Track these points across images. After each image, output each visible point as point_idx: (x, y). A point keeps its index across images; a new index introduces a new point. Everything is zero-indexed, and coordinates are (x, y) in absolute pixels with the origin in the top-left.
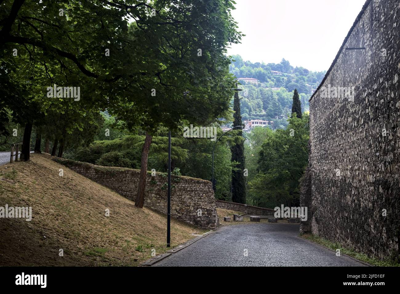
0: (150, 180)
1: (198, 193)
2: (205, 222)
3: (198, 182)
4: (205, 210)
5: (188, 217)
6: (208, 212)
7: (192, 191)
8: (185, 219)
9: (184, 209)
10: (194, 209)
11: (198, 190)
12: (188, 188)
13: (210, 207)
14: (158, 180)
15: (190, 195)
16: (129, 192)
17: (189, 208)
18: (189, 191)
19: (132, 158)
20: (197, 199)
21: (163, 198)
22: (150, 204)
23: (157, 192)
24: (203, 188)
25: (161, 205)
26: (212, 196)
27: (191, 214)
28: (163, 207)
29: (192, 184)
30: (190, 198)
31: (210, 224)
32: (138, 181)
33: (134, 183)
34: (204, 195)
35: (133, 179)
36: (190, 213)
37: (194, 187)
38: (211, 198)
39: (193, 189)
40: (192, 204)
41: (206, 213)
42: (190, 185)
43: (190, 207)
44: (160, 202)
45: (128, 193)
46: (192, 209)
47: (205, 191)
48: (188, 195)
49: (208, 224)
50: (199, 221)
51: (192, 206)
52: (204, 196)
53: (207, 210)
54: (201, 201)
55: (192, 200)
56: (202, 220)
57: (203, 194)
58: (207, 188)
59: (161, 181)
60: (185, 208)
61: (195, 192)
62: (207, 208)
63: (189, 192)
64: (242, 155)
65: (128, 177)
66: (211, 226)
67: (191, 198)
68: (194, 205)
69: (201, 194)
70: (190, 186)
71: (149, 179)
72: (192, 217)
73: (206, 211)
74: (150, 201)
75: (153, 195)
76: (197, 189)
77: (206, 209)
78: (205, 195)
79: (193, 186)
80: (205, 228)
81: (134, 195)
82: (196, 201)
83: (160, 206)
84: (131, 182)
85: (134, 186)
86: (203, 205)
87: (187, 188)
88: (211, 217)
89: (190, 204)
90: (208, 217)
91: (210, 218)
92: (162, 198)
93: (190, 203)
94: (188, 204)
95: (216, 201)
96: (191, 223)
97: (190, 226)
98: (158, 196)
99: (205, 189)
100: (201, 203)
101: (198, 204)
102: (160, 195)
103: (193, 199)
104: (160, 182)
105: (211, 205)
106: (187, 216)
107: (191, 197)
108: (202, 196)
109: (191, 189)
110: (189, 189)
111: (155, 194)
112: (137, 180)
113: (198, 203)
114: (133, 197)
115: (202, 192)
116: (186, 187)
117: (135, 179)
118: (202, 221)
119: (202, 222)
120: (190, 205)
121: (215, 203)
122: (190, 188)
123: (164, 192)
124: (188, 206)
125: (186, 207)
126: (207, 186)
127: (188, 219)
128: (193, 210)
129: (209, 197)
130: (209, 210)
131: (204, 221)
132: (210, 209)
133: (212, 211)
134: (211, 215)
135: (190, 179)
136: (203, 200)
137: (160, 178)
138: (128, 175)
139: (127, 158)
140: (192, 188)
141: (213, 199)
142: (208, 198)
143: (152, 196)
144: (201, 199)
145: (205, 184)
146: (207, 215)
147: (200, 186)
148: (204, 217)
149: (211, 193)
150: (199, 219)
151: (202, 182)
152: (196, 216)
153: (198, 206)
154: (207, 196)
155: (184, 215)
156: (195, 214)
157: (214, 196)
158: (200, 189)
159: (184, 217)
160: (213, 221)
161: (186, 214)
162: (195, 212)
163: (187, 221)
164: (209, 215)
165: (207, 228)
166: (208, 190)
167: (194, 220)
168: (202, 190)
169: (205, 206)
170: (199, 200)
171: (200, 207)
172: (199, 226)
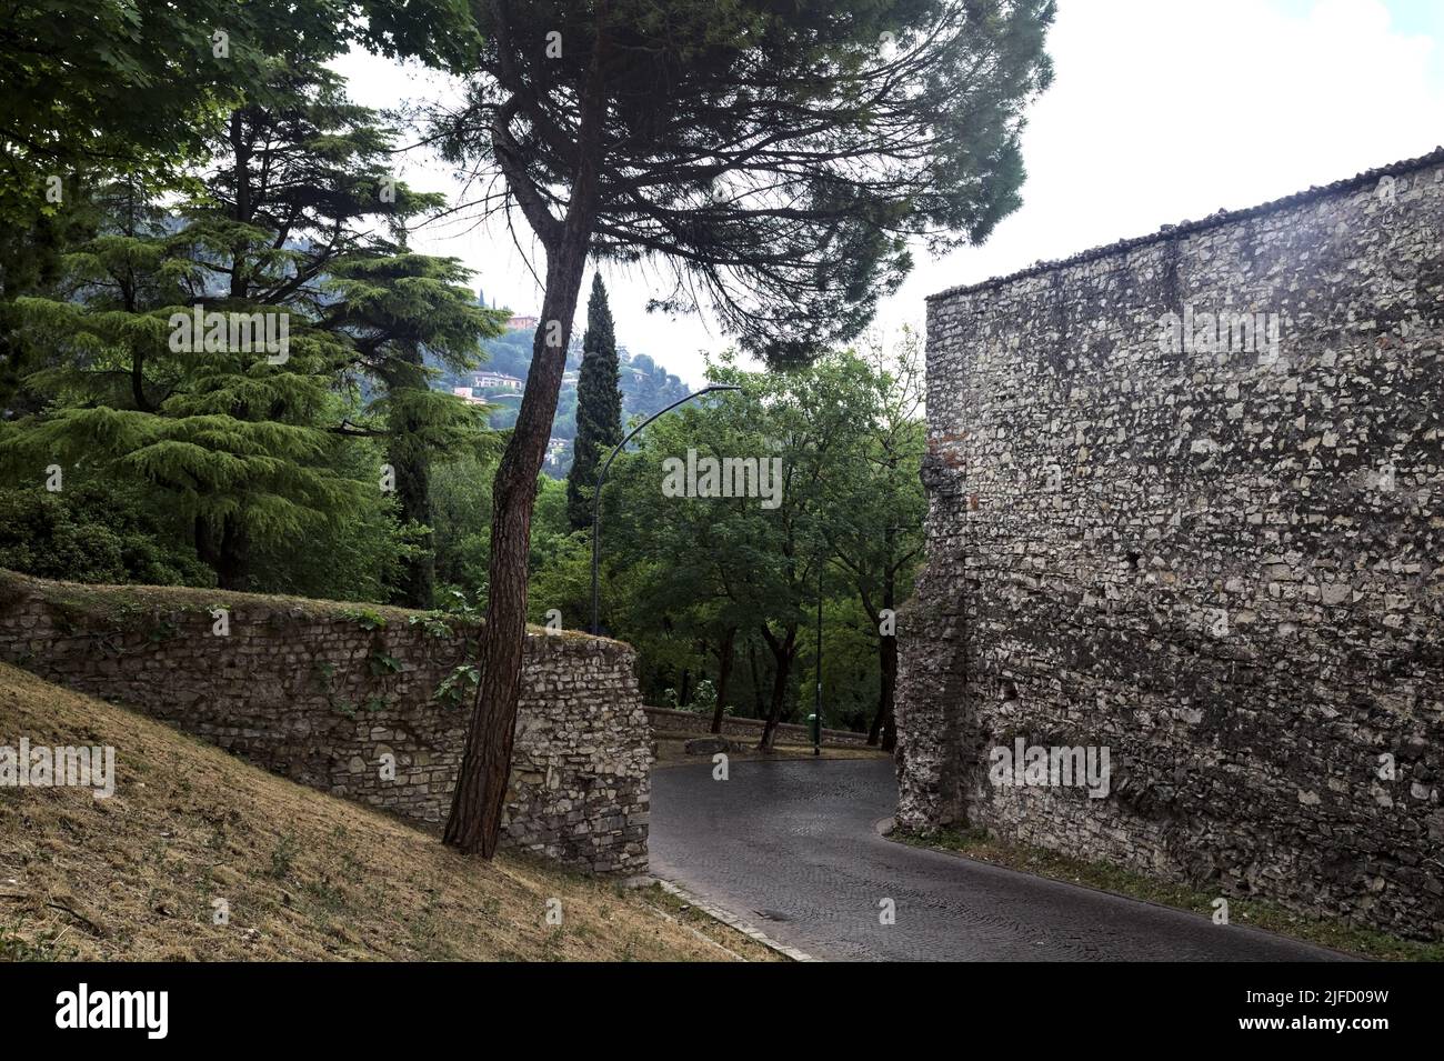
0: (362, 653)
1: (580, 704)
2: (608, 840)
3: (582, 652)
4: (610, 781)
5: (537, 825)
6: (622, 792)
7: (556, 695)
8: (523, 840)
9: (517, 787)
10: (562, 782)
11: (582, 689)
12: (537, 681)
13: (628, 767)
14: (401, 652)
15: (547, 718)
16: (251, 727)
17: (539, 779)
18: (542, 696)
19: (120, 522)
20: (575, 735)
21: (427, 744)
22: (364, 779)
23: (395, 716)
24: (601, 677)
25: (414, 780)
26: (636, 713)
27: (550, 809)
28: (425, 789)
29: (556, 661)
30: (546, 731)
31: (628, 847)
32: (299, 661)
33: (281, 672)
34: (605, 709)
35: (274, 650)
36: (546, 803)
37: (565, 673)
38: (633, 722)
39: (560, 686)
40: (552, 761)
41: (612, 794)
42: (549, 667)
43: (544, 775)
44: (412, 765)
45: (247, 733)
46: (555, 784)
47: (607, 693)
48: (536, 717)
49: (619, 846)
50: (584, 838)
51: (556, 769)
52: (606, 716)
53: (617, 780)
54: (591, 742)
55: (556, 738)
56: (598, 829)
57: (599, 706)
58: (616, 675)
59: (418, 653)
60: (524, 783)
61: (566, 701)
62: (619, 774)
63: (542, 703)
65: (250, 645)
66: (633, 855)
67: (551, 730)
68: (561, 763)
69: (593, 709)
70: (549, 673)
71: (356, 649)
72: (554, 824)
73: (610, 787)
74: (364, 767)
75: (378, 732)
76: (578, 685)
77: (612, 775)
78: (610, 709)
79: (560, 670)
80: (606, 866)
81: (280, 740)
82: (572, 744)
83: (408, 785)
84: (267, 668)
85: (278, 691)
86: (601, 760)
87: (531, 685)
88: (630, 811)
89: (544, 761)
90: (619, 813)
91: (630, 818)
92: (419, 742)
93: (547, 757)
94: (538, 762)
95: (653, 736)
96: (551, 851)
97: (542, 863)
98: (401, 736)
99: (608, 684)
100: (592, 750)
101: (578, 755)
102: (409, 730)
103: (561, 734)
104: (411, 659)
105: (632, 757)
106: (532, 821)
107: (550, 725)
108: (595, 718)
109: (551, 687)
110: (540, 688)
111: (387, 726)
112: (297, 654)
113: (582, 751)
114: (273, 754)
115: (597, 696)
116: (529, 679)
117: (285, 649)
118: (596, 835)
119: (596, 841)
120: (546, 767)
121: (647, 742)
122: (548, 681)
123: (429, 713)
124: (537, 771)
125: (530, 780)
126: (616, 668)
127: (535, 836)
128: (558, 790)
129: (623, 717)
130: (623, 779)
131: (605, 834)
132: (630, 773)
133: (636, 781)
134: (630, 804)
136: (599, 735)
137: (411, 642)
138: (248, 631)
139: (92, 521)
140: (554, 683)
141: (639, 725)
142: (619, 724)
143: (375, 737)
144: (590, 730)
145: (610, 655)
146: (618, 807)
147: (587, 671)
148: (603, 816)
149: (631, 700)
150: (582, 829)
151: (598, 649)
152: (570, 816)
153: (580, 764)
154: (615, 717)
155: (520, 818)
156: (566, 805)
157: (642, 712)
158: (587, 682)
159: (520, 829)
160: (640, 830)
161: (529, 814)
162: (567, 797)
163: (534, 847)
164: (623, 806)
165: (620, 866)
166: (620, 685)
167: (562, 837)
168: (597, 689)
169: (608, 761)
170: (585, 736)
171: (588, 768)
172: (584, 860)
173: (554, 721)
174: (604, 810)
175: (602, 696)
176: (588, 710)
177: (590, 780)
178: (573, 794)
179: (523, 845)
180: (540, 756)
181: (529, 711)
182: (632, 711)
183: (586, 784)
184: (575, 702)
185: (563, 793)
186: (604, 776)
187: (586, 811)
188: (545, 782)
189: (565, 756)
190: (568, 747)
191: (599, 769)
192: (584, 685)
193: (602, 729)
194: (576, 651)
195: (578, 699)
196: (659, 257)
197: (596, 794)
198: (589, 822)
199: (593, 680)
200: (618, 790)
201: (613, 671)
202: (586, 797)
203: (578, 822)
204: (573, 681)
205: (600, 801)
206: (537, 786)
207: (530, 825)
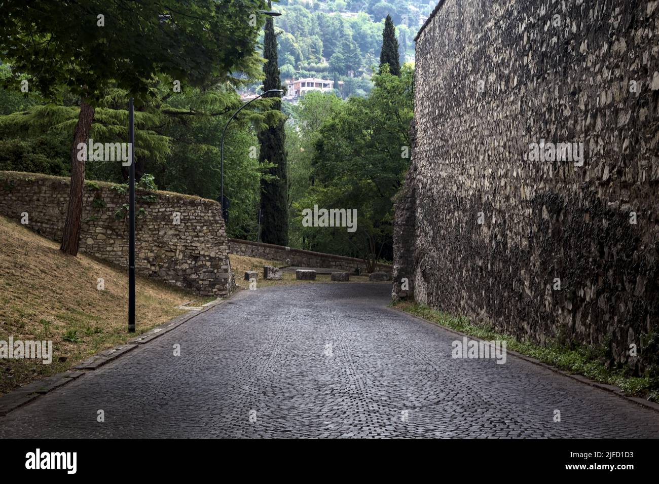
0: (91, 199)
1: (192, 225)
2: (207, 282)
3: (193, 204)
4: (207, 258)
5: (172, 273)
6: (214, 263)
8: (165, 277)
9: (163, 256)
10: (183, 256)
11: (193, 219)
12: (171, 215)
13: (217, 253)
14: (108, 200)
15: (176, 230)
16: (46, 223)
17: (173, 254)
19: (52, 154)
20: (190, 238)
21: (120, 235)
22: (93, 247)
23: (106, 224)
24: (202, 215)
25: (115, 249)
26: (220, 231)
27: (178, 267)
28: (120, 253)
29: (180, 207)
30: (176, 235)
31: (217, 286)
32: (65, 200)
33: (58, 204)
34: (205, 228)
35: (54, 196)
36: (176, 264)
37: (184, 212)
38: (219, 235)
39: (182, 217)
40: (179, 248)
41: (208, 264)
42: (177, 209)
43: (175, 253)
44: (114, 243)
45: (44, 225)
46: (181, 257)
47: (206, 221)
48: (171, 229)
49: (212, 285)
50: (194, 280)
51: (180, 251)
52: (205, 231)
53: (211, 258)
54: (198, 241)
55: (180, 238)
56: (202, 277)
57: (202, 227)
58: (211, 215)
59: (115, 200)
60: (166, 256)
61: (185, 223)
62: (211, 255)
64: (280, 149)
65: (45, 193)
66: (219, 290)
67: (178, 235)
68: (183, 249)
69: (198, 228)
71: (89, 197)
72: (180, 273)
73: (208, 261)
74: (93, 242)
75: (99, 230)
76: (191, 217)
77: (209, 256)
78: (207, 229)
79: (182, 211)
80: (206, 293)
81: (58, 229)
82: (188, 241)
83: (113, 251)
84: (52, 202)
85: (57, 211)
86: (203, 249)
87: (168, 216)
88: (218, 272)
89: (175, 247)
90: (212, 272)
91: (217, 274)
92: (118, 235)
93: (176, 246)
94: (172, 247)
95: (228, 240)
96: (179, 284)
97: (175, 289)
98: (109, 232)
99: (206, 218)
100: (198, 244)
101: (191, 246)
102: (113, 230)
103: (183, 237)
104: (113, 202)
105: (219, 249)
106: (169, 270)
107: (178, 232)
108: (200, 232)
111: (103, 228)
112: (64, 198)
113: (193, 244)
114: (55, 234)
115: (201, 223)
116: (167, 214)
117: (59, 196)
118: (201, 280)
119: (201, 282)
120: (176, 250)
121: (227, 244)
123: (121, 224)
124: (171, 251)
125: (169, 254)
126: (210, 211)
127: (171, 277)
128: (182, 260)
129: (214, 232)
130: (215, 258)
131: (205, 280)
132: (217, 256)
133: (221, 260)
134: (218, 269)
135: (175, 196)
136: (202, 239)
137: (113, 196)
138: (44, 188)
139: (41, 153)
141: (222, 236)
142: (212, 235)
143: (97, 231)
144: (197, 236)
145: (207, 206)
146: (211, 269)
147: (195, 212)
148: (204, 272)
149: (218, 225)
150: (194, 276)
151: (200, 203)
152: (187, 271)
153: (193, 250)
154: (210, 232)
155: (164, 269)
156: (185, 266)
157: (224, 231)
158: (196, 216)
159: (164, 274)
160: (223, 280)
161: (168, 268)
162: (186, 263)
163: (170, 281)
164: (214, 269)
165: (211, 294)
166: (212, 219)
167: (184, 279)
168: (200, 219)
169: (206, 250)
170: (195, 239)
171: (196, 252)
172: (195, 289)
173: (180, 231)
174: (205, 270)
175: (203, 222)
176: (196, 228)
177: (198, 257)
178: (189, 262)
179: (165, 280)
180: (173, 245)
181: (167, 227)
182: (218, 230)
183: (196, 258)
184: (190, 224)
185: (184, 261)
186: (204, 256)
187: (196, 269)
188: (176, 255)
189: (186, 246)
190: (187, 242)
191: (202, 253)
192: (194, 218)
193: (203, 236)
194: (190, 203)
195: (191, 223)
197: (200, 263)
198: (197, 274)
199: (198, 216)
200: (212, 262)
201: (208, 212)
202: (195, 263)
203: (192, 274)
204: (188, 215)
205: (202, 266)
206: (172, 257)
207: (169, 273)
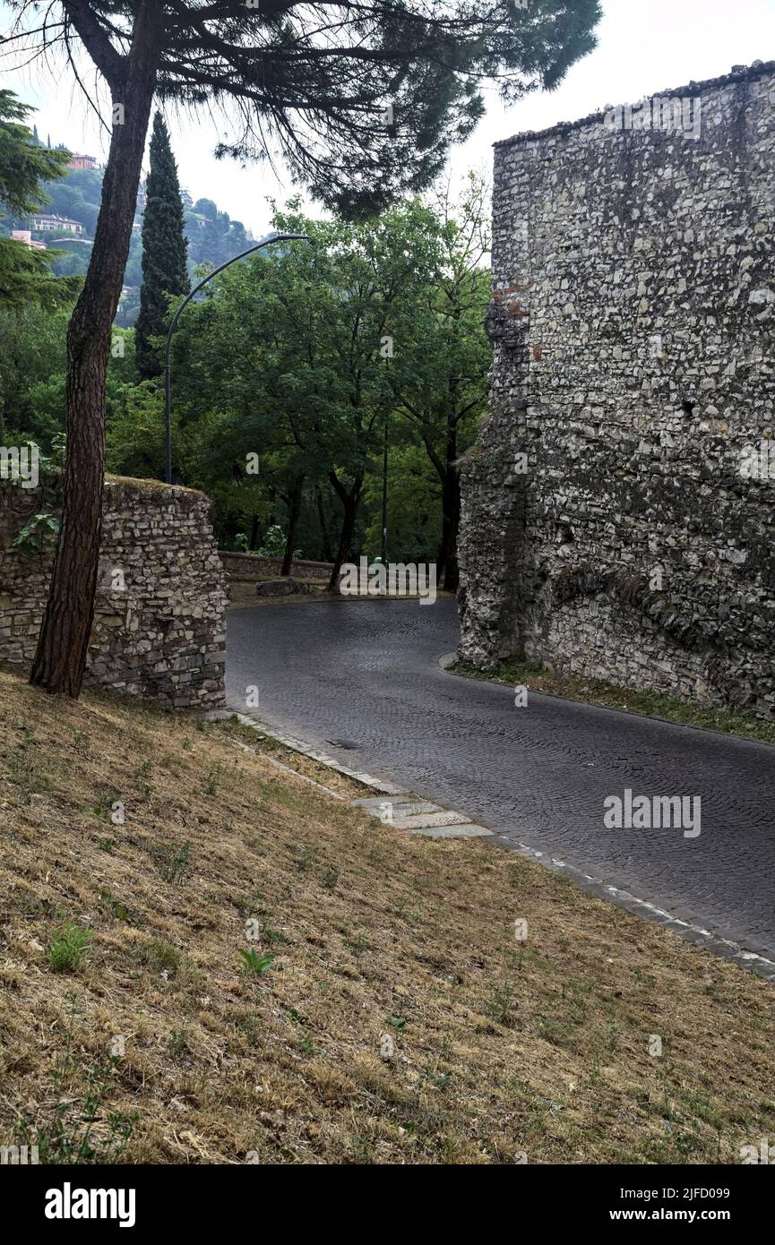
1: (157, 550)
2: (187, 677)
3: (157, 500)
4: (187, 623)
5: (118, 665)
6: (200, 632)
7: (133, 541)
8: (105, 678)
9: (98, 629)
10: (140, 624)
11: (159, 536)
12: (114, 529)
13: (205, 609)
15: (125, 564)
17: (119, 621)
18: (120, 543)
20: (153, 579)
21: (8, 589)
24: (177, 524)
26: (211, 558)
27: (130, 650)
28: (7, 632)
29: (132, 509)
31: (206, 683)
34: (181, 554)
36: (126, 644)
37: (141, 521)
38: (208, 567)
39: (137, 533)
40: (132, 605)
41: (189, 634)
42: (126, 515)
43: (124, 617)
46: (135, 626)
47: (183, 539)
48: (114, 562)
49: (197, 682)
50: (162, 676)
51: (135, 612)
52: (183, 561)
53: (194, 621)
54: (169, 586)
55: (134, 583)
56: (177, 667)
57: (176, 552)
58: (191, 523)
60: (104, 625)
61: (143, 547)
62: (196, 616)
63: (120, 549)
66: (211, 691)
67: (130, 575)
68: (140, 605)
69: (169, 555)
70: (126, 521)
72: (135, 663)
73: (188, 628)
76: (155, 532)
77: (190, 617)
78: (187, 555)
79: (137, 518)
80: (185, 702)
82: (150, 588)
86: (179, 603)
87: (109, 532)
88: (207, 651)
89: (123, 605)
90: (197, 652)
91: (207, 656)
93: (126, 601)
94: (117, 605)
95: (228, 580)
96: (132, 689)
97: (123, 700)
99: (184, 531)
100: (170, 593)
101: (156, 598)
103: (139, 579)
105: (209, 600)
106: (113, 660)
107: (128, 570)
108: (172, 563)
109: (128, 534)
110: (118, 535)
113: (159, 594)
115: (173, 543)
116: (106, 527)
118: (175, 673)
119: (175, 678)
120: (125, 610)
121: (223, 585)
122: (125, 529)
124: (117, 614)
125: (110, 622)
126: (191, 515)
127: (117, 675)
128: (137, 632)
129: (199, 563)
130: (200, 621)
131: (184, 672)
132: (206, 614)
133: (212, 622)
134: (207, 644)
135: (121, 483)
136: (176, 580)
140: (131, 530)
141: (214, 570)
142: (195, 569)
144: (167, 575)
145: (185, 503)
146: (196, 647)
147: (163, 518)
148: (182, 655)
149: (206, 546)
150: (162, 667)
151: (173, 497)
152: (150, 656)
153: (159, 607)
154: (191, 562)
155: (101, 658)
156: (145, 646)
157: (217, 558)
158: (164, 529)
159: (101, 668)
160: (217, 668)
161: (110, 655)
162: (146, 638)
163: (115, 685)
164: (200, 646)
165: (196, 701)
166: (196, 532)
167: (142, 675)
168: (173, 535)
169: (185, 604)
170: (163, 581)
171: (166, 611)
172: (164, 696)
173: (132, 567)
174: (182, 650)
175: (178, 542)
176: (165, 556)
177: (169, 622)
178: (152, 635)
179: (105, 683)
180: (120, 600)
181: (107, 558)
182: (207, 556)
183: (164, 626)
184: (152, 548)
185: (142, 634)
186: (181, 618)
187: (165, 650)
188: (125, 624)
189: (144, 600)
190: (146, 591)
191: (177, 611)
192: (161, 532)
193: (179, 574)
194: (152, 499)
195: (155, 545)
196: (227, 97)
197: (175, 635)
198: (169, 662)
199: (169, 527)
200: (195, 630)
201: (188, 518)
202: (164, 638)
203: (158, 662)
204: (150, 528)
205: (178, 642)
206: (118, 628)
207: (112, 665)
